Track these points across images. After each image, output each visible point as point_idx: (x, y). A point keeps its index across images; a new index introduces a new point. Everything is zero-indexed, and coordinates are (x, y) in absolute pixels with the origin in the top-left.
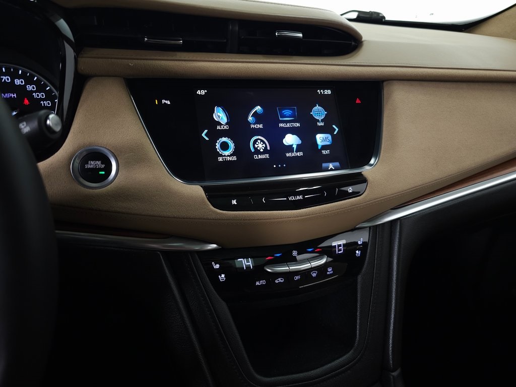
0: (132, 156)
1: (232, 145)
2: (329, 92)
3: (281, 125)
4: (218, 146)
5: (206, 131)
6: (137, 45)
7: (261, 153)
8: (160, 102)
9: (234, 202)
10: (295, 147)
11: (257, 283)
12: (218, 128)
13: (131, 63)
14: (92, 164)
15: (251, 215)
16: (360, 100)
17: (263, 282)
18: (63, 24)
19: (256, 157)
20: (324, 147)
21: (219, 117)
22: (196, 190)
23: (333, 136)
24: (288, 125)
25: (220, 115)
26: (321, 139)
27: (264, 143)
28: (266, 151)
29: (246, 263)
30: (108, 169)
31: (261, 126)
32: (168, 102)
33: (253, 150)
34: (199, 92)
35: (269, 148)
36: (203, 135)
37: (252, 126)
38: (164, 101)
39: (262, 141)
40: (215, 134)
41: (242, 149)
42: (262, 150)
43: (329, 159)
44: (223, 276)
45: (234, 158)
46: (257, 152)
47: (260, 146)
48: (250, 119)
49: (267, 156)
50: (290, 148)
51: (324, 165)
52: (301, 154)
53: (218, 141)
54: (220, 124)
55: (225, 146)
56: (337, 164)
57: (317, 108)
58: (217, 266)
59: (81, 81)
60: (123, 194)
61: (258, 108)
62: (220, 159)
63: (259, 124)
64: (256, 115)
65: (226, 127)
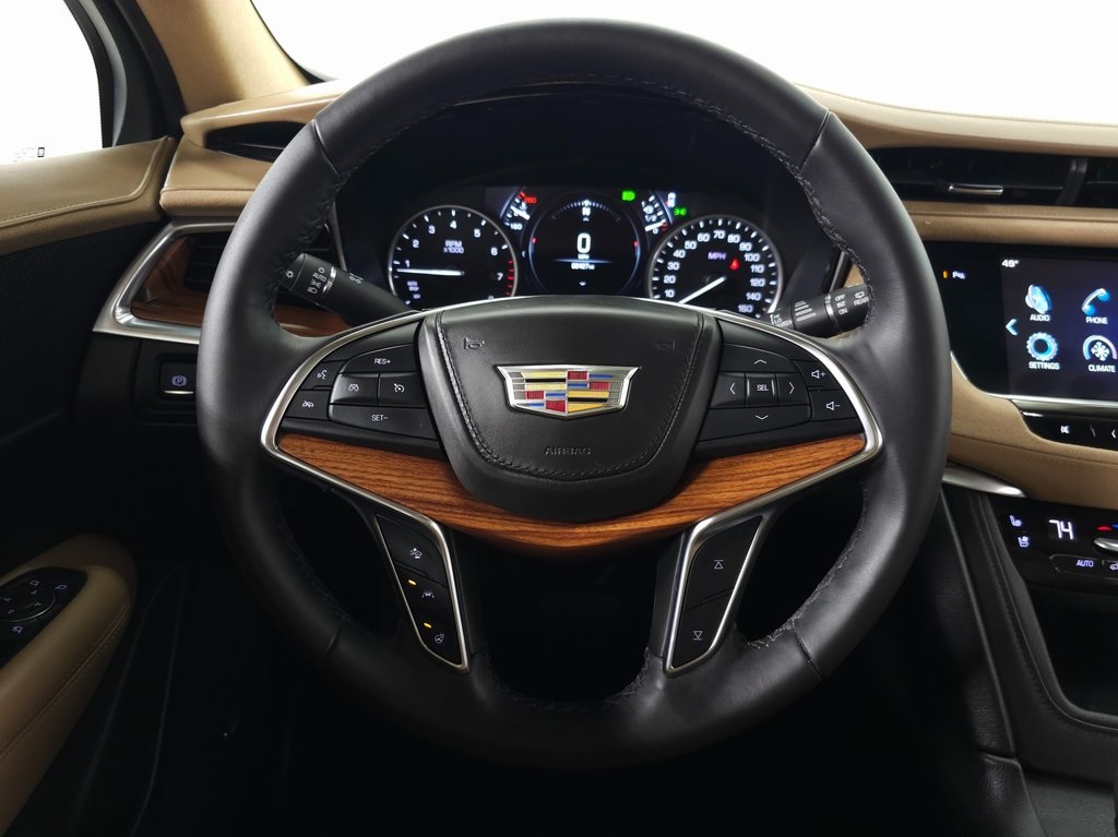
1: (1053, 345)
4: (1030, 345)
5: (1013, 321)
7: (1102, 363)
8: (950, 275)
9: (1065, 430)
11: (1079, 563)
12: (1033, 317)
15: (1091, 453)
17: (1089, 563)
19: (1092, 368)
21: (1035, 301)
22: (1005, 406)
25: (1037, 299)
27: (1108, 347)
28: (1109, 360)
29: (1063, 528)
31: (1104, 321)
32: (962, 276)
33: (1087, 357)
34: (1005, 264)
35: (1115, 357)
36: (1009, 327)
37: (1089, 319)
38: (955, 274)
39: (1104, 343)
40: (1028, 327)
41: (1069, 354)
42: (1103, 359)
44: (1025, 539)
45: (1056, 366)
46: (1095, 360)
47: (1101, 352)
48: (1086, 307)
49: (1112, 369)
53: (1031, 338)
54: (1037, 313)
55: (1041, 347)
58: (1018, 523)
61: (1101, 293)
62: (1033, 365)
63: (1102, 316)
64: (1096, 302)
65: (1046, 318)
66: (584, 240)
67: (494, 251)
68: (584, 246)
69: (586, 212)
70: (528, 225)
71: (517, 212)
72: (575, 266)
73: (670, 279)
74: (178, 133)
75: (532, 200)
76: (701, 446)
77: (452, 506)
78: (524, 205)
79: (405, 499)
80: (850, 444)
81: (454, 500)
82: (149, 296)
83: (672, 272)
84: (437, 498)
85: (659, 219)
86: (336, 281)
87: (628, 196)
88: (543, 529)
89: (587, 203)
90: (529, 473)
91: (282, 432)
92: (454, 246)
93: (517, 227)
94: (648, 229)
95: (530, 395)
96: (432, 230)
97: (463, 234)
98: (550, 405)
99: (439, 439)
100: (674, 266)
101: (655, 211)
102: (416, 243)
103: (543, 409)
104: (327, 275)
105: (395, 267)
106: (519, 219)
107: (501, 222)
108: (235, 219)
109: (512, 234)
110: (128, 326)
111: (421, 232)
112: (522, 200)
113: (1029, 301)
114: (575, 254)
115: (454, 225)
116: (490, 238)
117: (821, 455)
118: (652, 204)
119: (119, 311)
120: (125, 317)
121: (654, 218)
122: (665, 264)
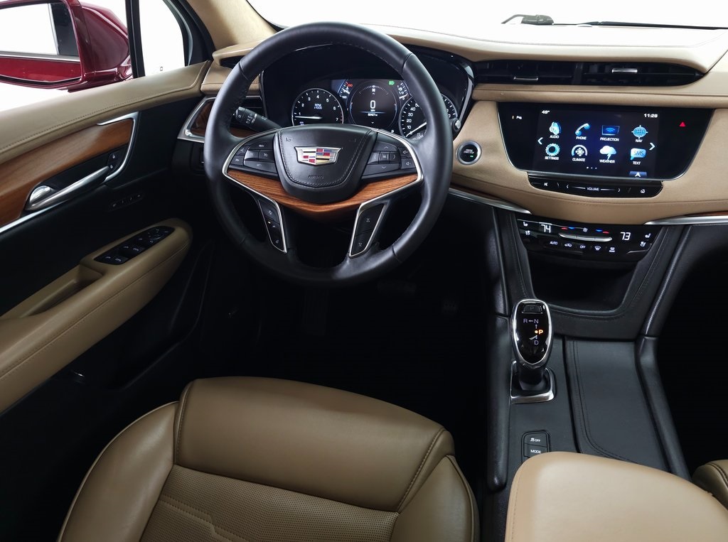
0: (491, 149)
1: (558, 150)
2: (656, 116)
3: (602, 139)
4: (547, 149)
5: (541, 138)
6: (509, 81)
7: (579, 157)
8: (515, 117)
9: (546, 184)
10: (609, 156)
11: (551, 243)
12: (551, 137)
13: (502, 93)
14: (467, 151)
15: (555, 194)
16: (685, 124)
17: (555, 243)
18: (469, 70)
19: (574, 159)
20: (636, 159)
22: (524, 174)
23: (648, 152)
24: (609, 139)
25: (555, 129)
26: (635, 153)
27: (584, 150)
28: (583, 156)
29: (547, 227)
30: (475, 155)
31: (585, 138)
32: (520, 118)
33: (573, 154)
34: (543, 112)
35: (586, 154)
36: (539, 141)
37: (577, 138)
38: (518, 117)
39: (582, 148)
40: (548, 141)
41: (565, 154)
42: (580, 155)
43: (638, 168)
44: (529, 232)
45: (557, 158)
46: (576, 156)
47: (580, 152)
48: (578, 132)
49: (584, 160)
50: (605, 157)
51: (632, 173)
52: (614, 161)
53: (548, 146)
54: (553, 134)
55: (552, 150)
56: (645, 173)
57: (640, 127)
58: (526, 225)
59: (472, 102)
60: (480, 170)
61: (586, 126)
62: (546, 158)
63: (584, 136)
64: (583, 130)
65: (557, 137)
66: (373, 103)
67: (334, 108)
68: (373, 106)
69: (374, 90)
70: (349, 97)
71: (345, 91)
72: (369, 115)
73: (409, 121)
74: (212, 59)
75: (351, 85)
76: (363, 177)
77: (281, 196)
78: (347, 88)
79: (266, 193)
80: (412, 177)
81: (282, 195)
82: (197, 125)
83: (410, 118)
84: (276, 193)
85: (405, 94)
86: (257, 119)
87: (391, 83)
88: (310, 206)
89: (374, 86)
90: (304, 185)
91: (229, 169)
92: (318, 106)
93: (344, 97)
94: (400, 98)
95: (305, 157)
96: (309, 99)
97: (321, 101)
98: (310, 160)
99: (278, 173)
100: (410, 114)
101: (403, 90)
102: (303, 105)
103: (308, 162)
104: (253, 116)
105: (294, 115)
106: (345, 94)
107: (337, 95)
108: (216, 95)
109: (342, 101)
110: (189, 137)
111: (305, 101)
112: (347, 86)
113: (551, 130)
114: (369, 110)
115: (318, 97)
116: (333, 103)
117: (401, 181)
118: (402, 86)
119: (187, 131)
120: (188, 133)
121: (403, 93)
122: (407, 114)
